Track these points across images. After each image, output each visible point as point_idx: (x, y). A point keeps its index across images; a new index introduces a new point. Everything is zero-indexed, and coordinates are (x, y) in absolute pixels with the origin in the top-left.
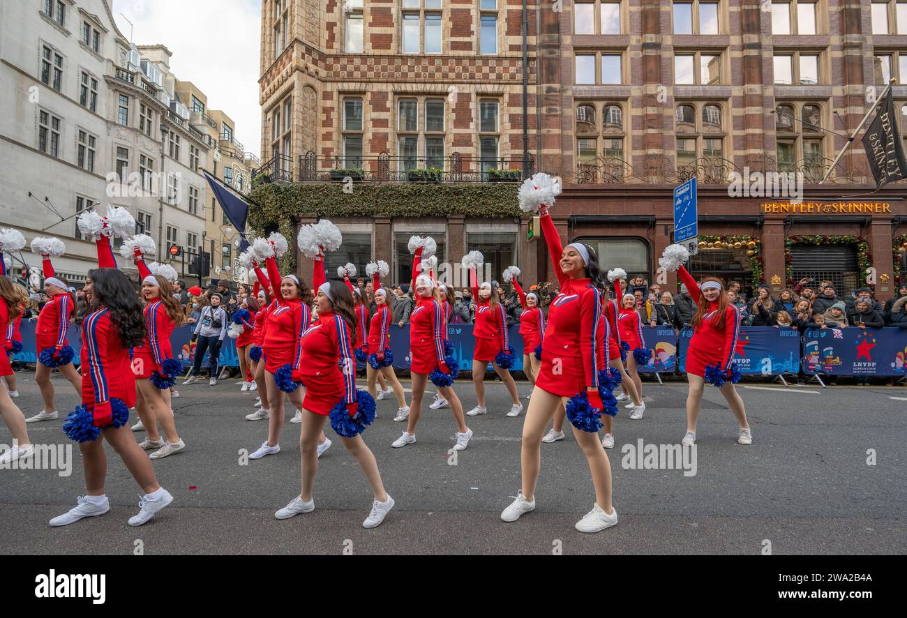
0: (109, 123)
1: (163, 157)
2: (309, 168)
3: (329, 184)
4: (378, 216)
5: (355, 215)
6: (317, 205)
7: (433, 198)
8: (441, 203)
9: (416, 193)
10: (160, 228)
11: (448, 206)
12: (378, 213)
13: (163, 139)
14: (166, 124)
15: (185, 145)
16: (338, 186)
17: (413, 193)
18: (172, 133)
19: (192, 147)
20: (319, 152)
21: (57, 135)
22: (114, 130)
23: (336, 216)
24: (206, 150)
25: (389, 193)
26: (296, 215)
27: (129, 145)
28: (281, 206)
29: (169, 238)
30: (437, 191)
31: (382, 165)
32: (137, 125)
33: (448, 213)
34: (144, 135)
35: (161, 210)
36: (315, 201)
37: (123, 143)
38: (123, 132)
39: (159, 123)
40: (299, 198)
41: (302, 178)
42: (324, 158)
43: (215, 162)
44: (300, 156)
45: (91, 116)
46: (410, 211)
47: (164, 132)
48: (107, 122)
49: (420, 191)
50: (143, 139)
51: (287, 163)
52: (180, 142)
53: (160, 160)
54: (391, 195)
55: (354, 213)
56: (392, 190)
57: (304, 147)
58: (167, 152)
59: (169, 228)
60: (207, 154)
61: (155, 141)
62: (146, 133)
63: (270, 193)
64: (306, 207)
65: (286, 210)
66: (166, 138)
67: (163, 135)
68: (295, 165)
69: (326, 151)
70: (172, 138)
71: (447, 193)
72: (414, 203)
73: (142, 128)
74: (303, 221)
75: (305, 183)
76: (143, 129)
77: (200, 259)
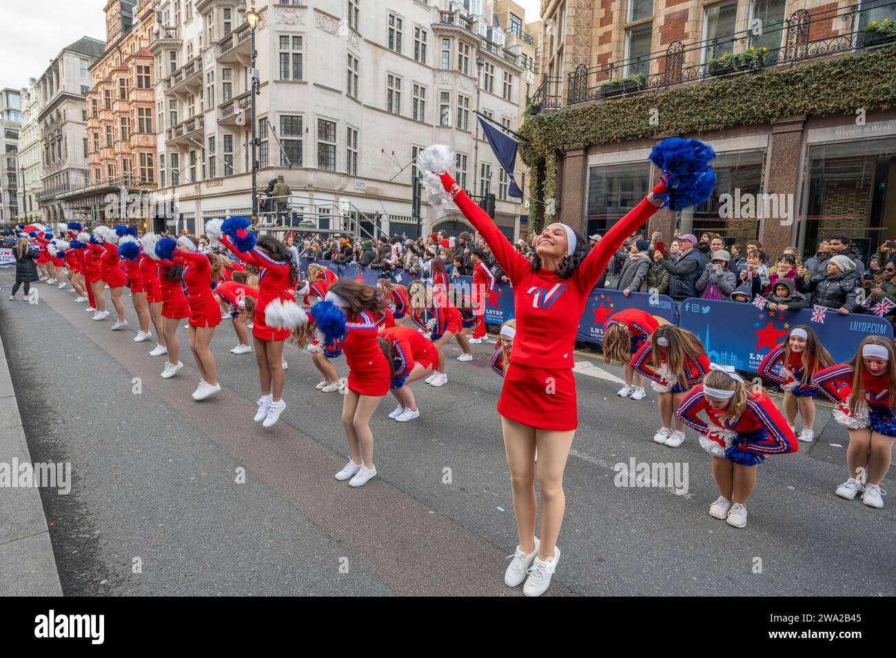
0: (436, 71)
1: (478, 93)
2: (579, 87)
3: (599, 103)
4: (660, 136)
5: (630, 138)
6: (584, 132)
7: (746, 98)
8: (760, 103)
9: (717, 94)
10: (476, 166)
11: (772, 106)
12: (660, 132)
13: (479, 74)
14: (483, 57)
15: (499, 73)
16: (609, 104)
17: (713, 95)
18: (487, 64)
19: (506, 73)
20: (595, 62)
21: (399, 94)
22: (439, 75)
23: (605, 143)
24: (518, 73)
25: (677, 101)
26: (560, 148)
27: (450, 88)
28: (546, 139)
29: (483, 176)
30: (754, 84)
31: (673, 60)
32: (456, 67)
33: (771, 116)
34: (462, 75)
35: (476, 148)
36: (582, 129)
37: (446, 88)
38: (446, 77)
39: (475, 57)
40: (564, 127)
41: (570, 101)
42: (600, 69)
43: (528, 85)
44: (569, 74)
45: (422, 68)
46: (707, 123)
47: (480, 65)
48: (433, 69)
49: (724, 91)
50: (461, 78)
51: (553, 86)
52: (494, 72)
53: (475, 96)
54: (679, 104)
55: (627, 136)
56: (681, 96)
57: (575, 61)
58: (482, 87)
59: (483, 165)
60: (520, 78)
61: (471, 78)
62: (463, 73)
63: (535, 126)
64: (572, 137)
65: (550, 144)
66: (482, 71)
67: (479, 69)
68: (563, 87)
69: (602, 59)
70: (487, 70)
71: (773, 83)
72: (714, 109)
73: (460, 67)
74: (569, 154)
75: (573, 107)
76: (461, 69)
77: (485, 201)
